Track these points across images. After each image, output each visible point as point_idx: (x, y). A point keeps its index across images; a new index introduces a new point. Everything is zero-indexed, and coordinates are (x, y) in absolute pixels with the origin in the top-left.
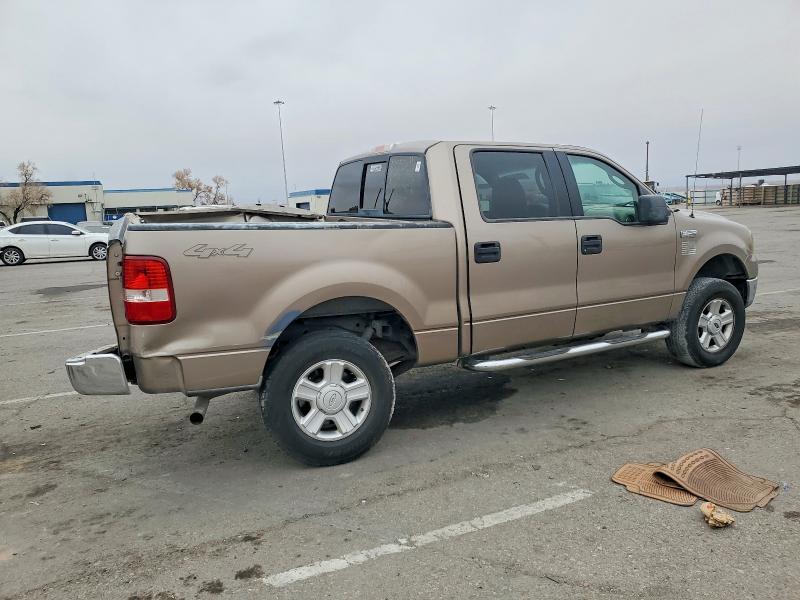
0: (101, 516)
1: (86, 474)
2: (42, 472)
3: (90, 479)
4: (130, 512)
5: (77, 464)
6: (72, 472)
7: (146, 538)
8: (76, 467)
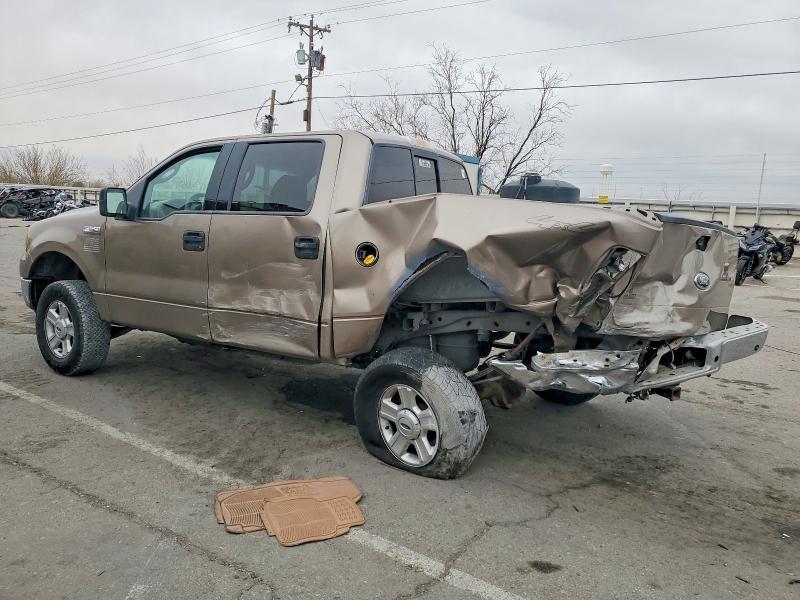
0: (742, 433)
1: (743, 468)
2: (788, 492)
3: (742, 463)
4: (723, 428)
5: (748, 483)
6: (757, 478)
7: (721, 415)
8: (751, 480)
